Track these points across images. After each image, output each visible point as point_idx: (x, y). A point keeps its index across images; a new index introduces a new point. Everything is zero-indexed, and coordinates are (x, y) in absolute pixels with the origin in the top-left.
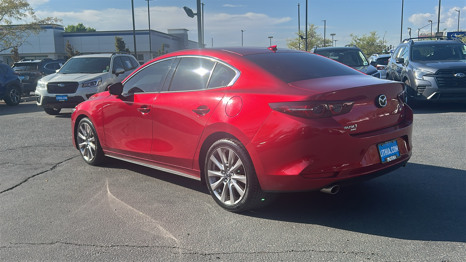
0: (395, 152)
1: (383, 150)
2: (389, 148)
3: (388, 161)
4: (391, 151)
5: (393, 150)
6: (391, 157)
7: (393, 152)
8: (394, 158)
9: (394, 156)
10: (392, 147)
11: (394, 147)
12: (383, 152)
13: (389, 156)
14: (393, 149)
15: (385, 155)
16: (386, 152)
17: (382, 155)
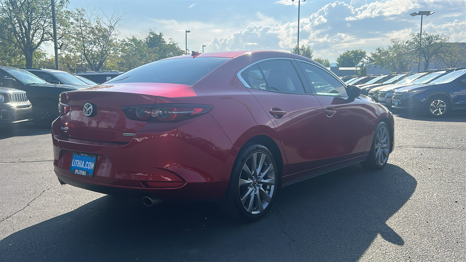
0: (89, 168)
1: (77, 161)
2: (83, 161)
3: (75, 173)
4: (84, 165)
5: (87, 166)
6: (81, 171)
7: (86, 168)
8: (84, 173)
9: (83, 172)
10: (87, 162)
11: (90, 163)
12: (76, 161)
13: (79, 169)
14: (87, 164)
15: (76, 166)
16: (78, 163)
17: (73, 164)
